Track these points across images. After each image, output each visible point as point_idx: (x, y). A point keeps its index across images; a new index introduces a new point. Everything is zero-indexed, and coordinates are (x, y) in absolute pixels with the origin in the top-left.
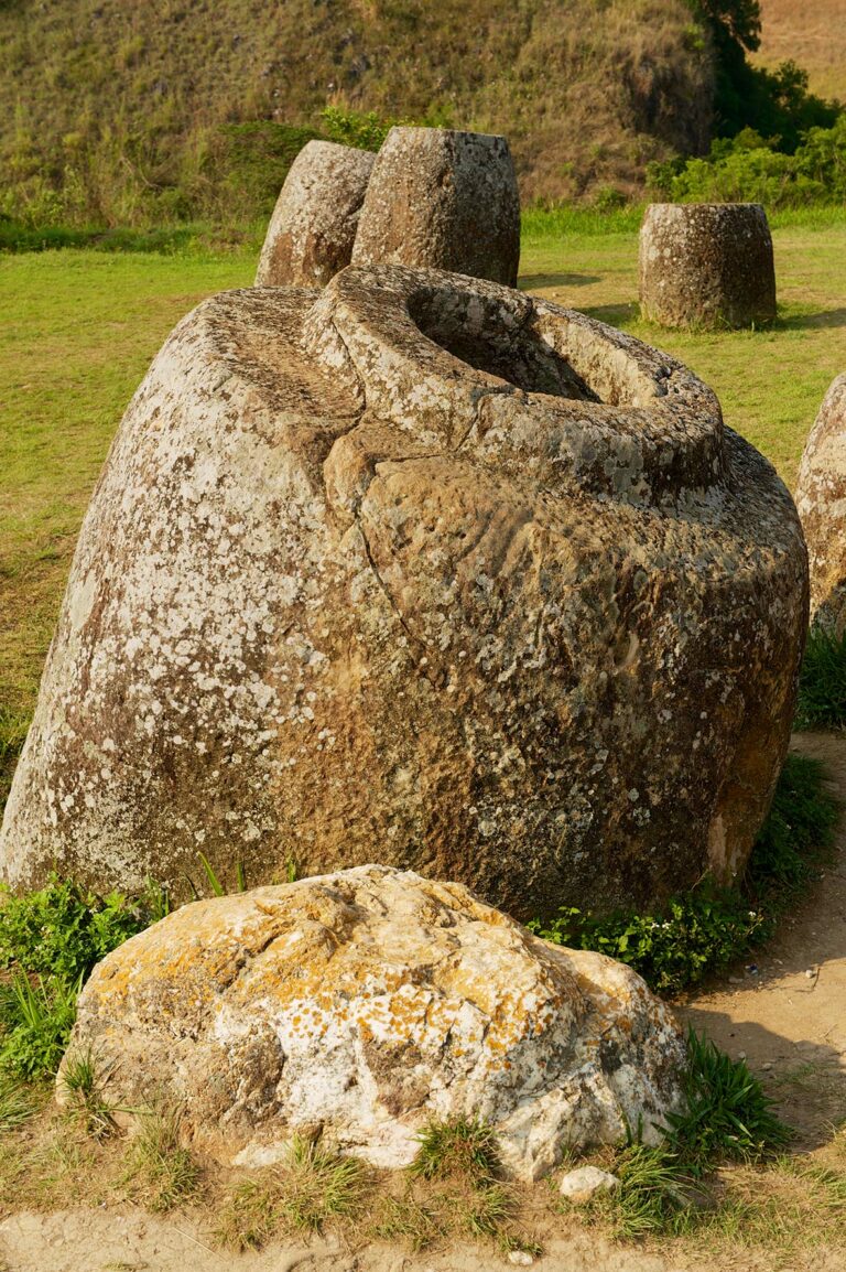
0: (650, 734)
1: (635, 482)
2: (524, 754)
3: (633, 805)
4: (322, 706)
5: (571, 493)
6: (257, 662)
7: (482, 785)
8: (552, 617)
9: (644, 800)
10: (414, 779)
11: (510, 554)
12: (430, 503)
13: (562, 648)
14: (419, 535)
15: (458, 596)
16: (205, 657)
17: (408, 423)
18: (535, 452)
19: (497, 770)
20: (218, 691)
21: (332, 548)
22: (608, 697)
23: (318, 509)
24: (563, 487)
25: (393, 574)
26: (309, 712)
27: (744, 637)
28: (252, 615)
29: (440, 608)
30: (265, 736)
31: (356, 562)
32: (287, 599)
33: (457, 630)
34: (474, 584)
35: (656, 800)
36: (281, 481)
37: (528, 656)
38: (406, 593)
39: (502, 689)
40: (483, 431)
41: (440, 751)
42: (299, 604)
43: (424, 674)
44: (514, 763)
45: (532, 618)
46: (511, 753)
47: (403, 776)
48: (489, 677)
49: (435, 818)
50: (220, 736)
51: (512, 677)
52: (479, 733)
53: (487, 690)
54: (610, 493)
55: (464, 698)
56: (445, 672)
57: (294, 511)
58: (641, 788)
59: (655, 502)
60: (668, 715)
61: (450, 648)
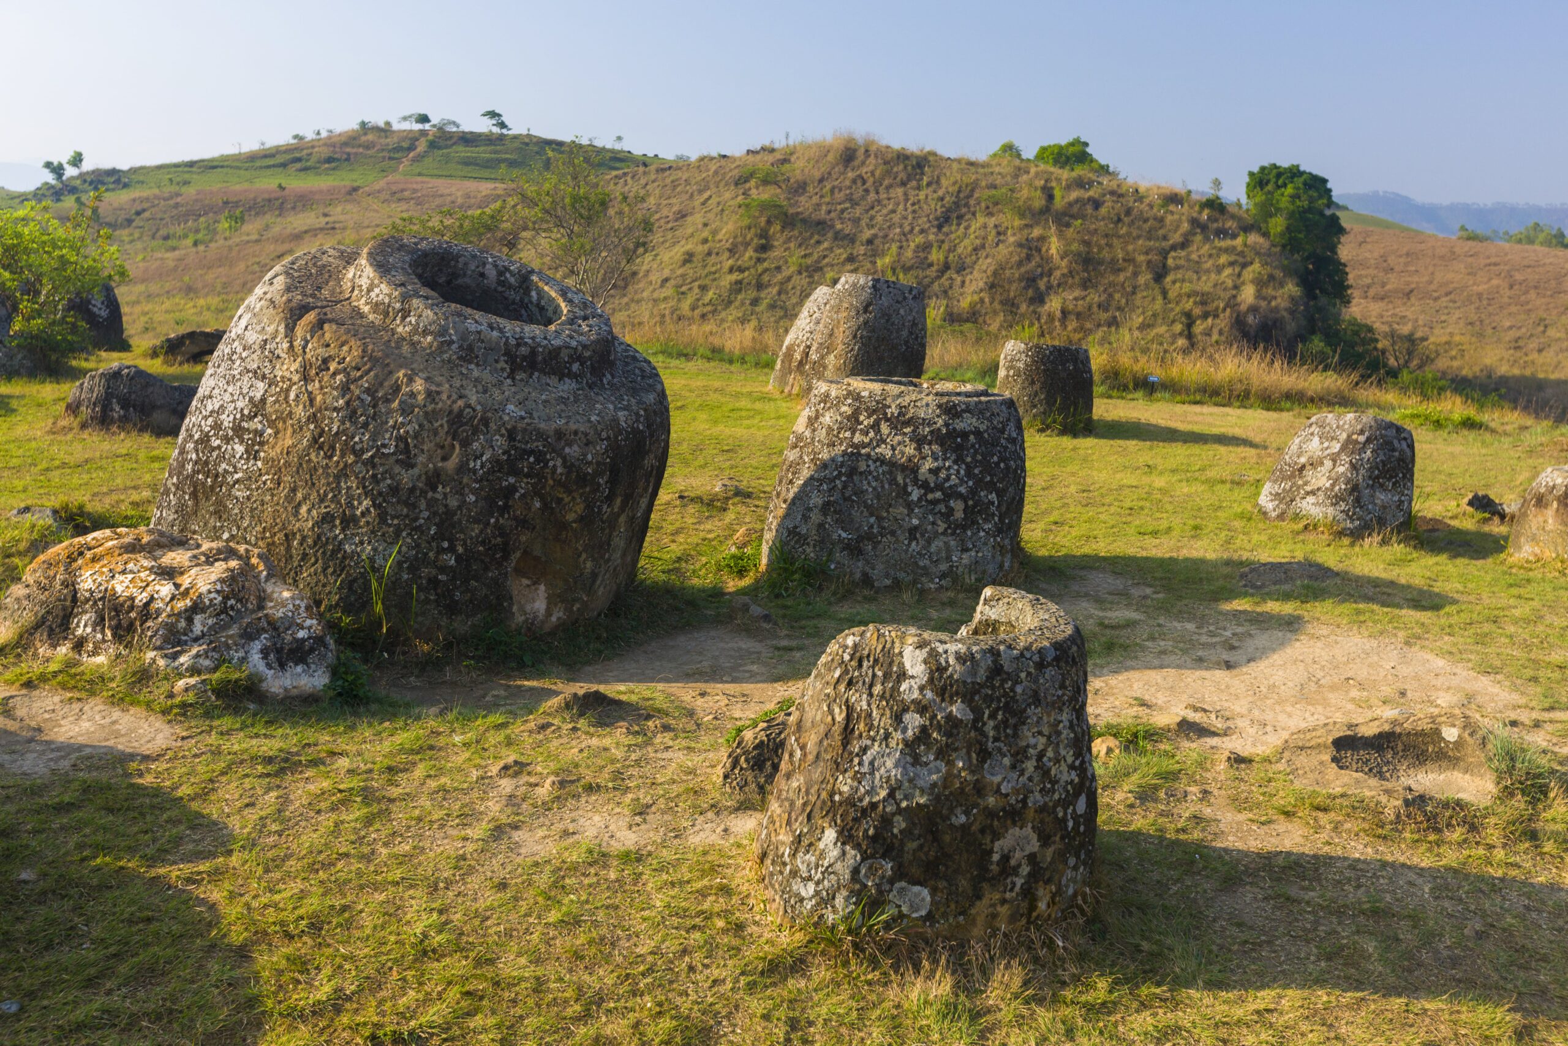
0: (460, 507)
1: (497, 361)
2: (374, 505)
3: (444, 551)
4: (266, 461)
5: (449, 361)
6: (238, 430)
7: (349, 521)
8: (403, 424)
9: (452, 549)
10: (309, 511)
11: (386, 384)
12: (345, 348)
13: (407, 444)
14: (333, 366)
15: (348, 403)
16: (217, 426)
17: (366, 309)
18: (431, 333)
19: (358, 513)
20: (219, 447)
21: (288, 368)
22: (434, 479)
23: (286, 345)
24: (446, 356)
25: (314, 387)
26: (259, 464)
27: (537, 461)
28: (240, 404)
29: (335, 409)
30: (236, 476)
31: (296, 378)
32: (258, 396)
33: (343, 423)
34: (359, 398)
35: (460, 550)
36: (270, 329)
37: (384, 446)
38: (319, 398)
39: (365, 463)
40: (404, 318)
41: (326, 495)
42: (263, 400)
43: (321, 448)
44: (368, 509)
45: (391, 423)
46: (366, 503)
47: (304, 509)
48: (358, 454)
49: (319, 537)
50: (217, 476)
51: (372, 457)
52: (348, 488)
53: (356, 462)
54: (477, 365)
55: (342, 465)
56: (333, 448)
57: (274, 345)
58: (451, 541)
59: (511, 376)
60: (473, 498)
61: (337, 433)
